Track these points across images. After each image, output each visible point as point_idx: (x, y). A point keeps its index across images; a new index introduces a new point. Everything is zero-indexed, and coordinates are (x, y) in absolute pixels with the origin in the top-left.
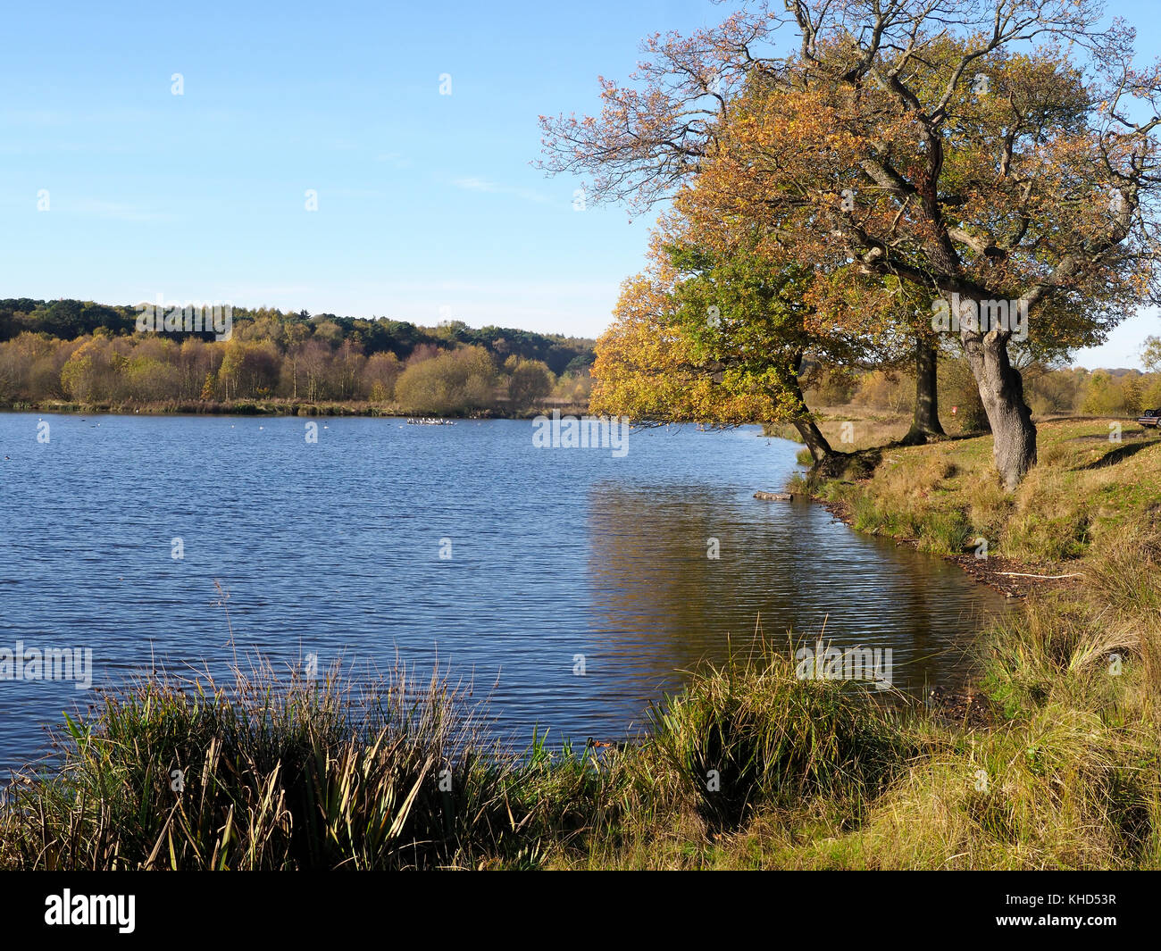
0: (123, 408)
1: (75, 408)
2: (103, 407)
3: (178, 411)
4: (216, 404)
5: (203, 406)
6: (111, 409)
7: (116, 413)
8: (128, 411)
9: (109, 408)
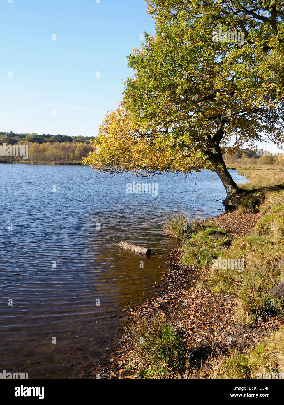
0: (43, 163)
1: (29, 163)
2: (37, 163)
3: (58, 164)
4: (71, 162)
5: (67, 162)
6: (39, 164)
7: (40, 164)
8: (44, 164)
9: (38, 163)
